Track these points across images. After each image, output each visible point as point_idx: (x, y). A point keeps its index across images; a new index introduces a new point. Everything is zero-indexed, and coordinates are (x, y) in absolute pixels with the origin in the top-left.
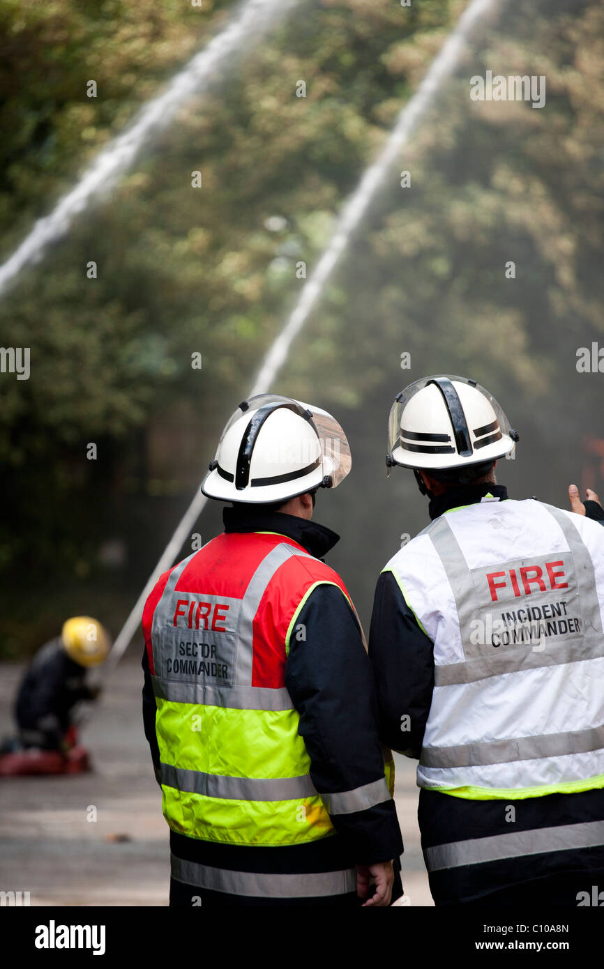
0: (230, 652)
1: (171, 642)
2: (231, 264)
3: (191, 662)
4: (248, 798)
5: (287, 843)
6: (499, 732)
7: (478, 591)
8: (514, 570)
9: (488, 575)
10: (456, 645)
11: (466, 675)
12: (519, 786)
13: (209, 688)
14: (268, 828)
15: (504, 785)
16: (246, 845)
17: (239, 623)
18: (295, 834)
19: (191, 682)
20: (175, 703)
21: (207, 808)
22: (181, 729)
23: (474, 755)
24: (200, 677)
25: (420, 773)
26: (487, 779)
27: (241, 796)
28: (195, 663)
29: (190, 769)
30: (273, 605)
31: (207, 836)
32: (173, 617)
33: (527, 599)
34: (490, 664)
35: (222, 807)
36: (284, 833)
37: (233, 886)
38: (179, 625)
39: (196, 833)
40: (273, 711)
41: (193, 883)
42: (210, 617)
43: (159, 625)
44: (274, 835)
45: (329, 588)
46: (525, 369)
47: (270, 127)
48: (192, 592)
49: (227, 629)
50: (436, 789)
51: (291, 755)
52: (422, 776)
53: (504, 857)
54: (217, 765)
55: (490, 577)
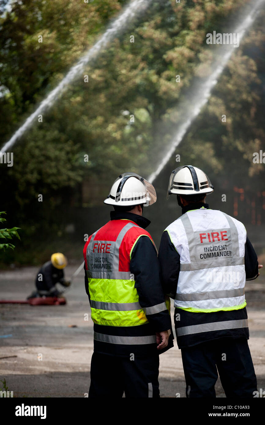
0: (111, 260)
1: (93, 258)
2: (111, 127)
3: (99, 264)
4: (118, 310)
5: (131, 325)
6: (202, 290)
7: (196, 239)
8: (209, 233)
9: (200, 234)
10: (188, 257)
11: (191, 268)
12: (209, 308)
13: (105, 273)
14: (125, 320)
15: (203, 308)
16: (118, 326)
17: (114, 249)
18: (134, 322)
19: (99, 271)
20: (94, 279)
21: (104, 314)
22: (96, 287)
23: (194, 297)
24: (102, 269)
25: (175, 302)
26: (198, 305)
27: (116, 309)
28: (100, 264)
29: (99, 301)
30: (126, 242)
31: (105, 324)
32: (93, 249)
33: (213, 243)
34: (199, 265)
35: (109, 313)
36: (130, 322)
37: (112, 340)
38: (95, 252)
39: (101, 323)
40: (126, 279)
41: (100, 340)
42: (105, 248)
43: (88, 252)
44: (127, 323)
45: (145, 237)
46: (214, 162)
47: (124, 80)
48: (99, 240)
49: (111, 252)
50: (181, 308)
51: (132, 295)
52: (176, 303)
53: (204, 332)
54: (108, 299)
55: (201, 235)
